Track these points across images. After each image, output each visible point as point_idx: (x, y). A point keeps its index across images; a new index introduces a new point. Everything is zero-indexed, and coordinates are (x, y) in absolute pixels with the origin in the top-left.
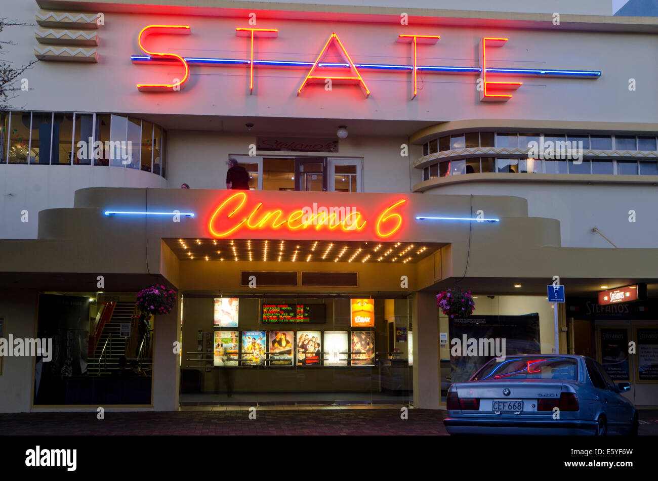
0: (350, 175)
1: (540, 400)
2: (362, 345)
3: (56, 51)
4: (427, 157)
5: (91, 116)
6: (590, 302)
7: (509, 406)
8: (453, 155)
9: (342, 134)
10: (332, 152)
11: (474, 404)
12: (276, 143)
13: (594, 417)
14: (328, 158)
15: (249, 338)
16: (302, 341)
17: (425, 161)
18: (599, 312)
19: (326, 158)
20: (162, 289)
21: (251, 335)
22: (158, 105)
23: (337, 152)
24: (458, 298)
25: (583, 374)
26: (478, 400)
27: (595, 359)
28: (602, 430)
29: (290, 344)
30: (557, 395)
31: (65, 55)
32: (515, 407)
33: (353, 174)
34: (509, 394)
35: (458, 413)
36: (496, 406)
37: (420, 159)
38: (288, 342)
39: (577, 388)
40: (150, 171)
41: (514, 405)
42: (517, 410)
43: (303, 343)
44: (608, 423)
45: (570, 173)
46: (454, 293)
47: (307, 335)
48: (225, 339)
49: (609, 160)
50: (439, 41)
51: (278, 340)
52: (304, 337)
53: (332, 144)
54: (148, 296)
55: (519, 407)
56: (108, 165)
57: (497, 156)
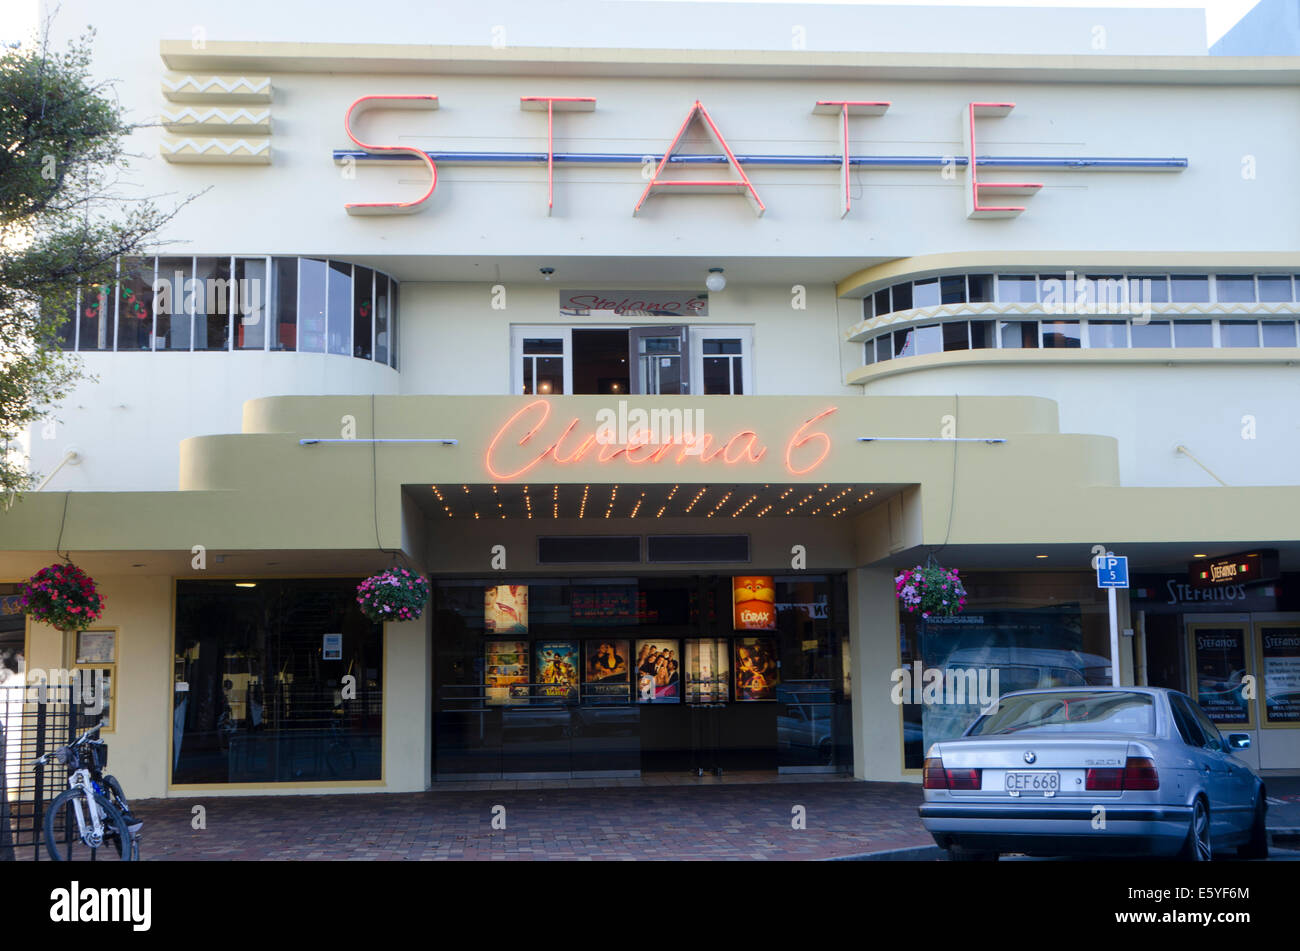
0: (731, 357)
1: (1090, 771)
2: (754, 663)
3: (199, 146)
4: (870, 321)
5: (263, 261)
6: (1173, 581)
7: (1035, 781)
8: (920, 317)
9: (714, 282)
10: (697, 315)
11: (971, 779)
12: (595, 301)
13: (1187, 799)
14: (691, 328)
15: (549, 654)
16: (644, 657)
17: (866, 329)
18: (1191, 598)
19: (687, 326)
20: (403, 575)
21: (552, 649)
22: (383, 238)
23: (706, 314)
24: (936, 583)
25: (1165, 721)
26: (979, 771)
27: (1186, 692)
28: (1200, 821)
29: (623, 664)
30: (1119, 762)
31: (214, 152)
32: (1045, 784)
33: (736, 356)
34: (1033, 761)
35: (944, 794)
36: (1012, 782)
37: (858, 326)
38: (619, 660)
39: (1155, 748)
40: (370, 359)
41: (1043, 781)
42: (1049, 788)
43: (647, 660)
44: (1212, 808)
45: (1134, 346)
46: (928, 574)
47: (654, 647)
48: (505, 655)
49: (1206, 321)
50: (889, 111)
51: (601, 655)
52: (648, 651)
53: (698, 300)
54: (379, 589)
55: (1053, 784)
56: (294, 350)
57: (999, 318)
